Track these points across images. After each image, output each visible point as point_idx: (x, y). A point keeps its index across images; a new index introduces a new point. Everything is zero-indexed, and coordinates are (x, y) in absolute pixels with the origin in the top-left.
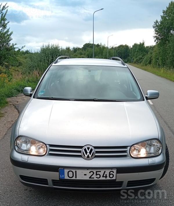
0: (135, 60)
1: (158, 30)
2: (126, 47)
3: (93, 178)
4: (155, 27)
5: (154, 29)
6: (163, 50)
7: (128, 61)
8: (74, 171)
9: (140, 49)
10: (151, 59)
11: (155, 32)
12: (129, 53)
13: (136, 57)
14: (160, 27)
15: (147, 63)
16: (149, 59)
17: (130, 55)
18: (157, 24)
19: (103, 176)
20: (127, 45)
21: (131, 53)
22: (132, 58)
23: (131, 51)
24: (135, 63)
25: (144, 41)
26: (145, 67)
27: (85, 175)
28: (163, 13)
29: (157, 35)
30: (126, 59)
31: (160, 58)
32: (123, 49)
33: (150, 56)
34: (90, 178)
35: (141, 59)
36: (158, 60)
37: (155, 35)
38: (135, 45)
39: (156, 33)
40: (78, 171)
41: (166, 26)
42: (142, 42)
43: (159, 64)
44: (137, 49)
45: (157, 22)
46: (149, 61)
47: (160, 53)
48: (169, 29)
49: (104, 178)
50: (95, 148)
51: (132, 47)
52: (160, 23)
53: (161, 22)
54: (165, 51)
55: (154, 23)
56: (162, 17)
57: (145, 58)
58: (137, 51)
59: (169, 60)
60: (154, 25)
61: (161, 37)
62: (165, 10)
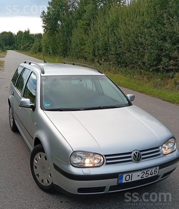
0: (22, 47)
1: (46, 20)
2: (10, 34)
3: (144, 177)
4: (43, 17)
5: (42, 19)
6: (53, 39)
7: (14, 48)
8: (130, 175)
9: (26, 37)
10: (40, 47)
11: (43, 22)
12: (15, 40)
13: (23, 45)
14: (48, 18)
15: (37, 51)
16: (38, 47)
17: (16, 42)
18: (45, 14)
19: (150, 174)
20: (11, 32)
21: (16, 40)
22: (18, 45)
23: (16, 38)
24: (23, 50)
25: (29, 29)
26: (36, 55)
27: (138, 176)
28: (49, 4)
29: (46, 25)
30: (12, 46)
31: (50, 47)
32: (7, 35)
33: (38, 45)
34: (142, 177)
35: (29, 46)
36: (48, 49)
37: (44, 25)
38: (20, 33)
39: (44, 24)
40: (134, 174)
41: (54, 17)
42: (27, 30)
43: (49, 52)
44: (23, 37)
45: (44, 12)
46: (38, 49)
47: (50, 42)
48: (56, 20)
49: (151, 176)
50: (141, 151)
51: (16, 34)
52: (47, 14)
53: (49, 13)
54: (55, 40)
55: (41, 14)
56: (48, 8)
57: (33, 46)
58: (23, 39)
59: (60, 49)
60: (41, 15)
61: (49, 27)
62: (51, 2)
